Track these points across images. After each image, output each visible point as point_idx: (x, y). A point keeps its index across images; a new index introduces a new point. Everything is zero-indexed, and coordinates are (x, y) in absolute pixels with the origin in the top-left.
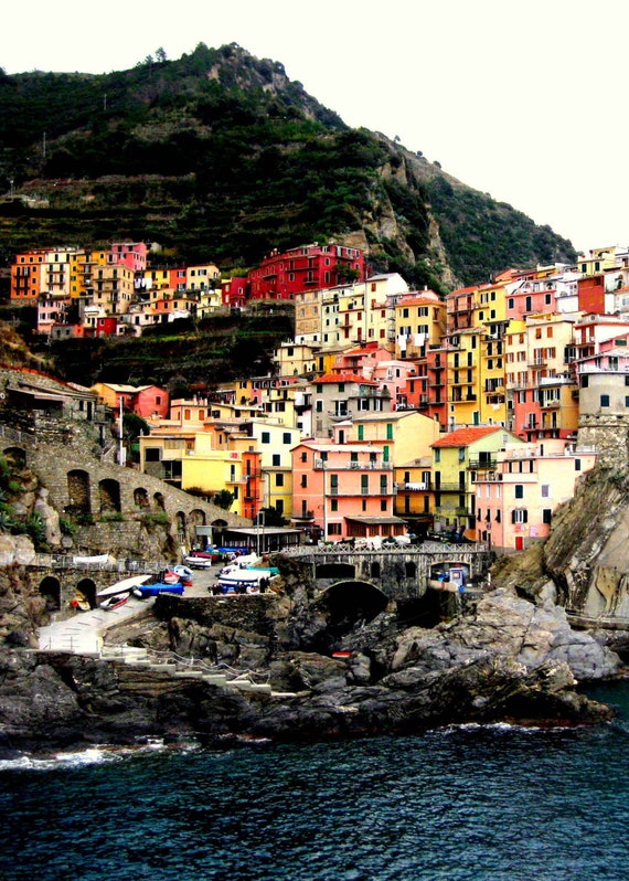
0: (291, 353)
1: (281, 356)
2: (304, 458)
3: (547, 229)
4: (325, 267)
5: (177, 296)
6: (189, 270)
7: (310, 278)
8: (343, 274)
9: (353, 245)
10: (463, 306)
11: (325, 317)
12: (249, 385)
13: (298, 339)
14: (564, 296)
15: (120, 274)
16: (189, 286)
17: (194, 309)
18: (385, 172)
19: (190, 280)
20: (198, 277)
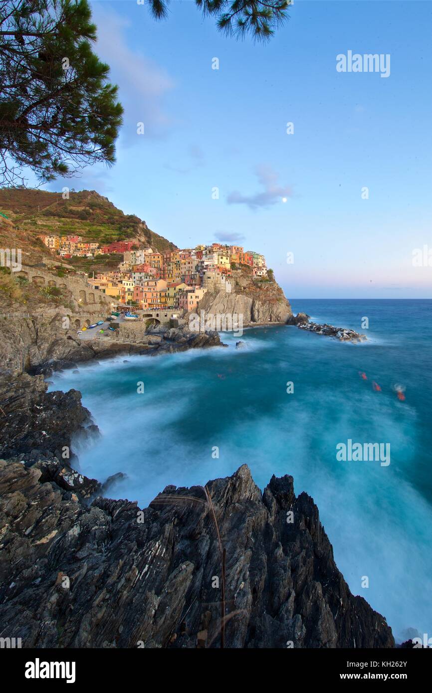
0: (123, 265)
1: (120, 266)
2: (137, 289)
3: (172, 243)
4: (130, 246)
5: (89, 250)
6: (91, 244)
7: (126, 248)
8: (135, 248)
9: (135, 241)
10: (168, 256)
11: (132, 257)
12: (112, 272)
13: (124, 262)
14: (193, 255)
15: (71, 243)
16: (91, 248)
17: (93, 254)
18: (141, 225)
19: (91, 247)
20: (94, 246)
